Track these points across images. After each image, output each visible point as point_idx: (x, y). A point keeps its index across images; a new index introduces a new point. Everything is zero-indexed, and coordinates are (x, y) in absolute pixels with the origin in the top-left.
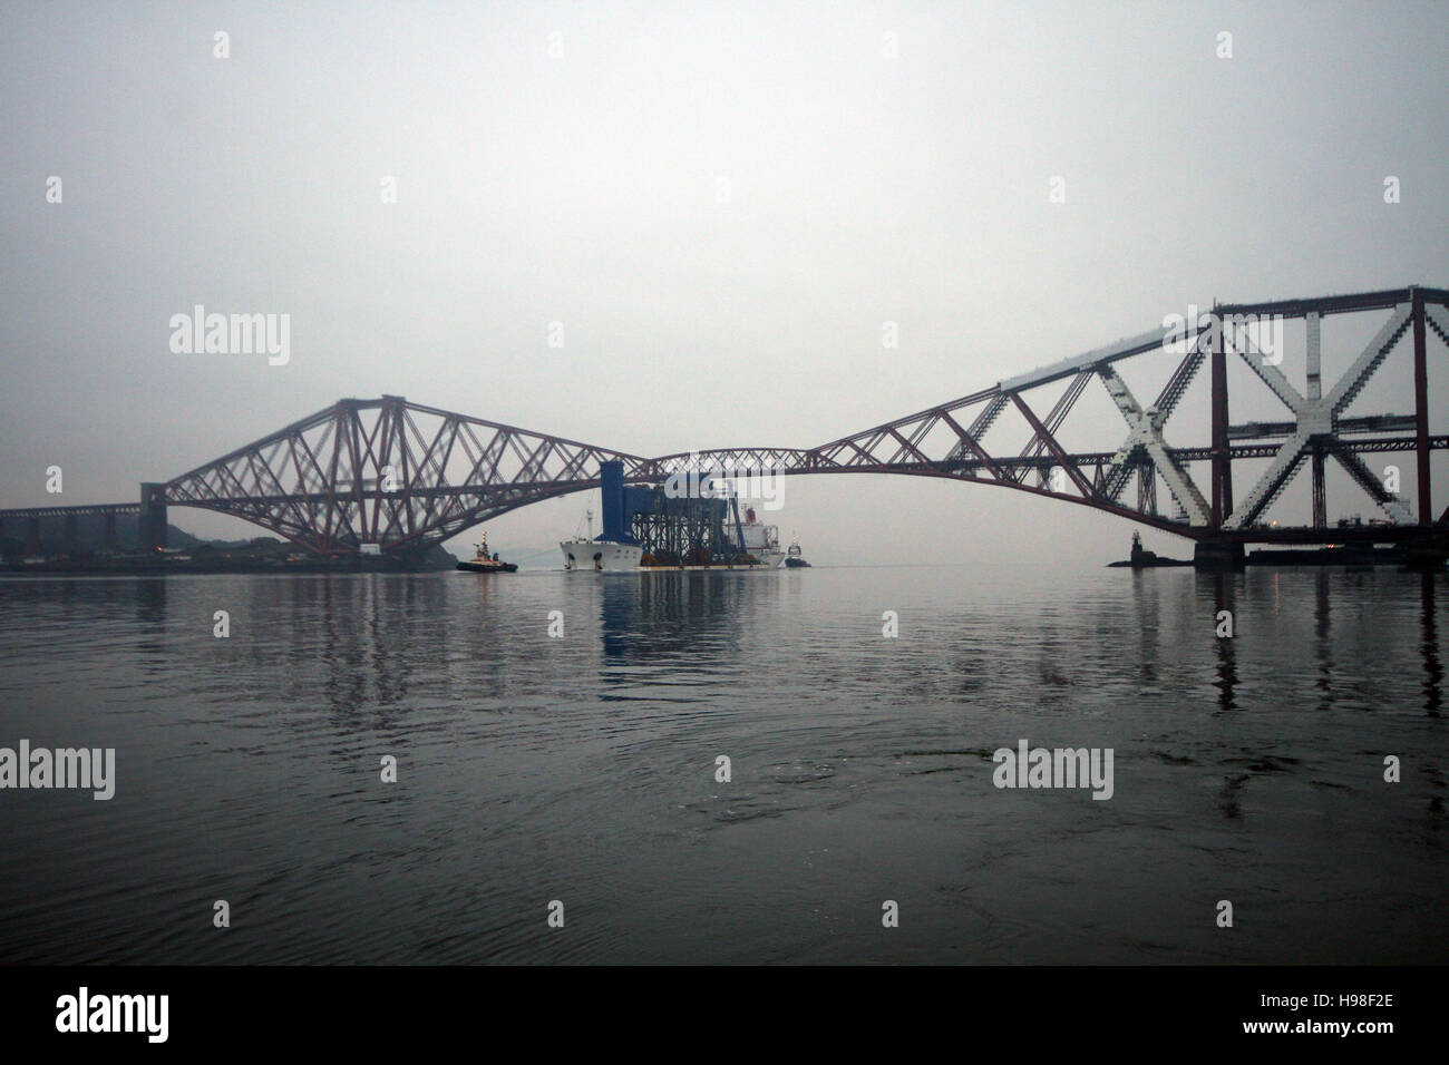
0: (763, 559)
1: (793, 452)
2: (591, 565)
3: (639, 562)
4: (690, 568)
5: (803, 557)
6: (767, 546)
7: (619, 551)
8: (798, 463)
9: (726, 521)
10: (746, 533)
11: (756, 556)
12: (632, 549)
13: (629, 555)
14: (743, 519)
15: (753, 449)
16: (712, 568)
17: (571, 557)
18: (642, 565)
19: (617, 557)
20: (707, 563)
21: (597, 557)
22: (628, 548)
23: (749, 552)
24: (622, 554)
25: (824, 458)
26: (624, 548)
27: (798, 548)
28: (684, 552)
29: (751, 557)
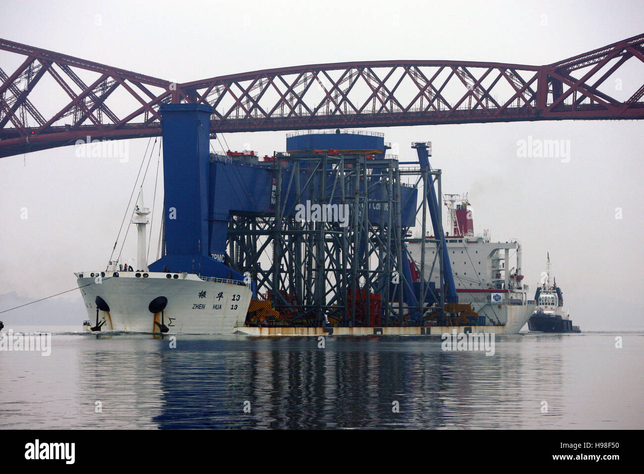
0: (490, 314)
1: (508, 70)
2: (144, 323)
3: (243, 319)
4: (343, 331)
5: (566, 312)
6: (498, 288)
7: (203, 295)
8: (519, 94)
9: (415, 232)
10: (455, 258)
11: (476, 307)
12: (230, 289)
13: (222, 301)
14: (448, 226)
15: (417, 64)
16: (390, 331)
17: (102, 305)
18: (249, 323)
19: (200, 307)
20: (379, 322)
21: (158, 306)
22: (222, 287)
23: (463, 299)
24: (210, 300)
25: (579, 85)
26: (214, 287)
27: (558, 291)
28: (329, 298)
29: (466, 309)
